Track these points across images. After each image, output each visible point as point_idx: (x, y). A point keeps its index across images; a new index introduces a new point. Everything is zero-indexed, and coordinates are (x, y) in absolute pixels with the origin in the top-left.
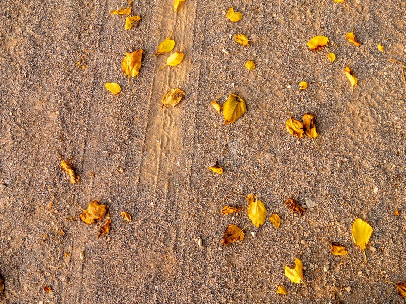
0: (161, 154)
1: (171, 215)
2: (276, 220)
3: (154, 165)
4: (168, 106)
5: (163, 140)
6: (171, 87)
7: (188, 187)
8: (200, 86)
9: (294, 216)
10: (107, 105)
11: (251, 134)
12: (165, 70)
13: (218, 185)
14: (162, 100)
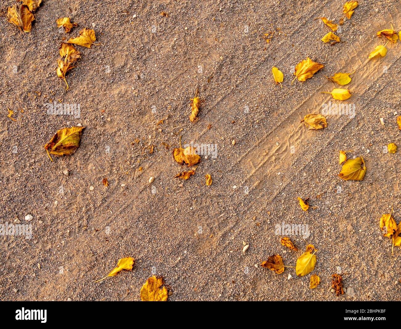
0: (272, 156)
1: (242, 209)
2: (316, 282)
3: (260, 159)
4: (306, 124)
5: (282, 146)
6: (320, 113)
7: (272, 198)
8: (342, 131)
9: (330, 290)
10: (262, 83)
11: (350, 200)
12: (326, 95)
13: (295, 216)
14: (305, 117)
